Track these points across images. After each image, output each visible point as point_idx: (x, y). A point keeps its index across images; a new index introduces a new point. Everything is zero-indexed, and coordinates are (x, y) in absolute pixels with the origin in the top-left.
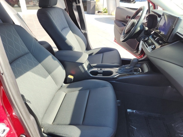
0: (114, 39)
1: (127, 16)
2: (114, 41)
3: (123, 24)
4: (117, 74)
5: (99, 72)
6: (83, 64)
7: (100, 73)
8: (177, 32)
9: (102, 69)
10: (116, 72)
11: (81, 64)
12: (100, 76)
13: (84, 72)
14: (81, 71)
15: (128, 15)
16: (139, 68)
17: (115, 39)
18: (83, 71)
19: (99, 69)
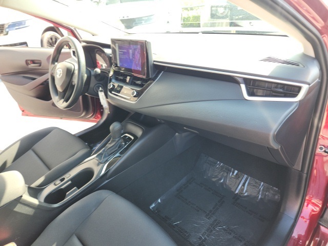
0: (21, 112)
1: (26, 61)
2: (23, 115)
3: (24, 77)
4: (101, 165)
5: (63, 187)
6: (21, 196)
7: (69, 188)
8: (154, 61)
9: (64, 179)
10: (98, 165)
11: (18, 200)
12: (74, 192)
13: (35, 213)
14: (26, 215)
15: (27, 59)
16: (127, 135)
17: (23, 111)
18: (29, 211)
19: (58, 182)
